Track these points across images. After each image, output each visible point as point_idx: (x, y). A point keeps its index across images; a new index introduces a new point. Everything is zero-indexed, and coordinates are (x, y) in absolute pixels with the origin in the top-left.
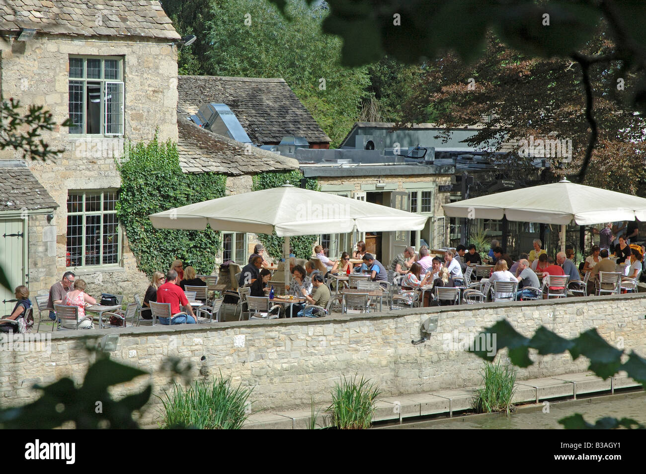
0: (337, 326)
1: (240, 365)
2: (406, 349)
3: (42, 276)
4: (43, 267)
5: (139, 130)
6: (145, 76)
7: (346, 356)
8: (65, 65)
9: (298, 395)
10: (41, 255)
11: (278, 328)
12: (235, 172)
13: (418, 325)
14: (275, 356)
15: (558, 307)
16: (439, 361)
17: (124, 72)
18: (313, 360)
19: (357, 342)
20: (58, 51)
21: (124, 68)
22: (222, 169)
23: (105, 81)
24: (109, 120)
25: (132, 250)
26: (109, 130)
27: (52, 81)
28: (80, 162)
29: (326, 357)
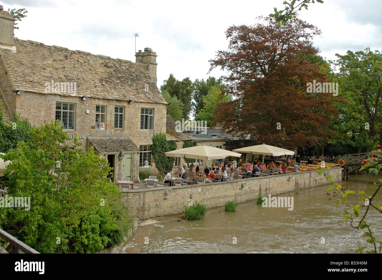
0: (223, 185)
1: (199, 197)
2: (238, 191)
3: (136, 170)
4: (136, 167)
5: (157, 129)
6: (159, 114)
7: (224, 193)
8: (140, 111)
9: (213, 205)
10: (136, 164)
11: (209, 186)
12: (179, 140)
13: (241, 184)
14: (208, 194)
15: (270, 178)
16: (245, 194)
17: (154, 113)
18: (217, 195)
19: (227, 190)
20: (139, 107)
21: (154, 111)
22: (176, 140)
23: (149, 115)
24: (150, 126)
25: (154, 162)
26: (150, 129)
27: (137, 115)
28: (143, 137)
29: (220, 194)
